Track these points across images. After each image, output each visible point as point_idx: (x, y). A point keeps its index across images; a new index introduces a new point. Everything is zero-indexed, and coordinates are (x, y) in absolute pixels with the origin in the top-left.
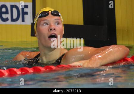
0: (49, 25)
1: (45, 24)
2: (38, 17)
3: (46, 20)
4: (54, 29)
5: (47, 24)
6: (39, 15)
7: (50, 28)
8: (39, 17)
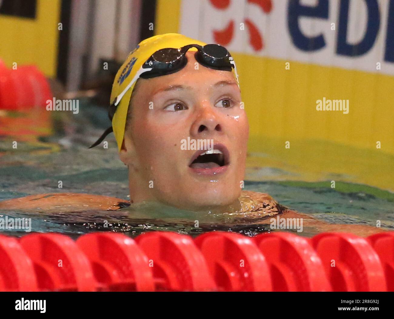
0: (191, 108)
1: (172, 108)
2: (137, 76)
3: (179, 87)
4: (218, 128)
5: (180, 106)
6: (145, 66)
7: (201, 123)
8: (144, 76)
